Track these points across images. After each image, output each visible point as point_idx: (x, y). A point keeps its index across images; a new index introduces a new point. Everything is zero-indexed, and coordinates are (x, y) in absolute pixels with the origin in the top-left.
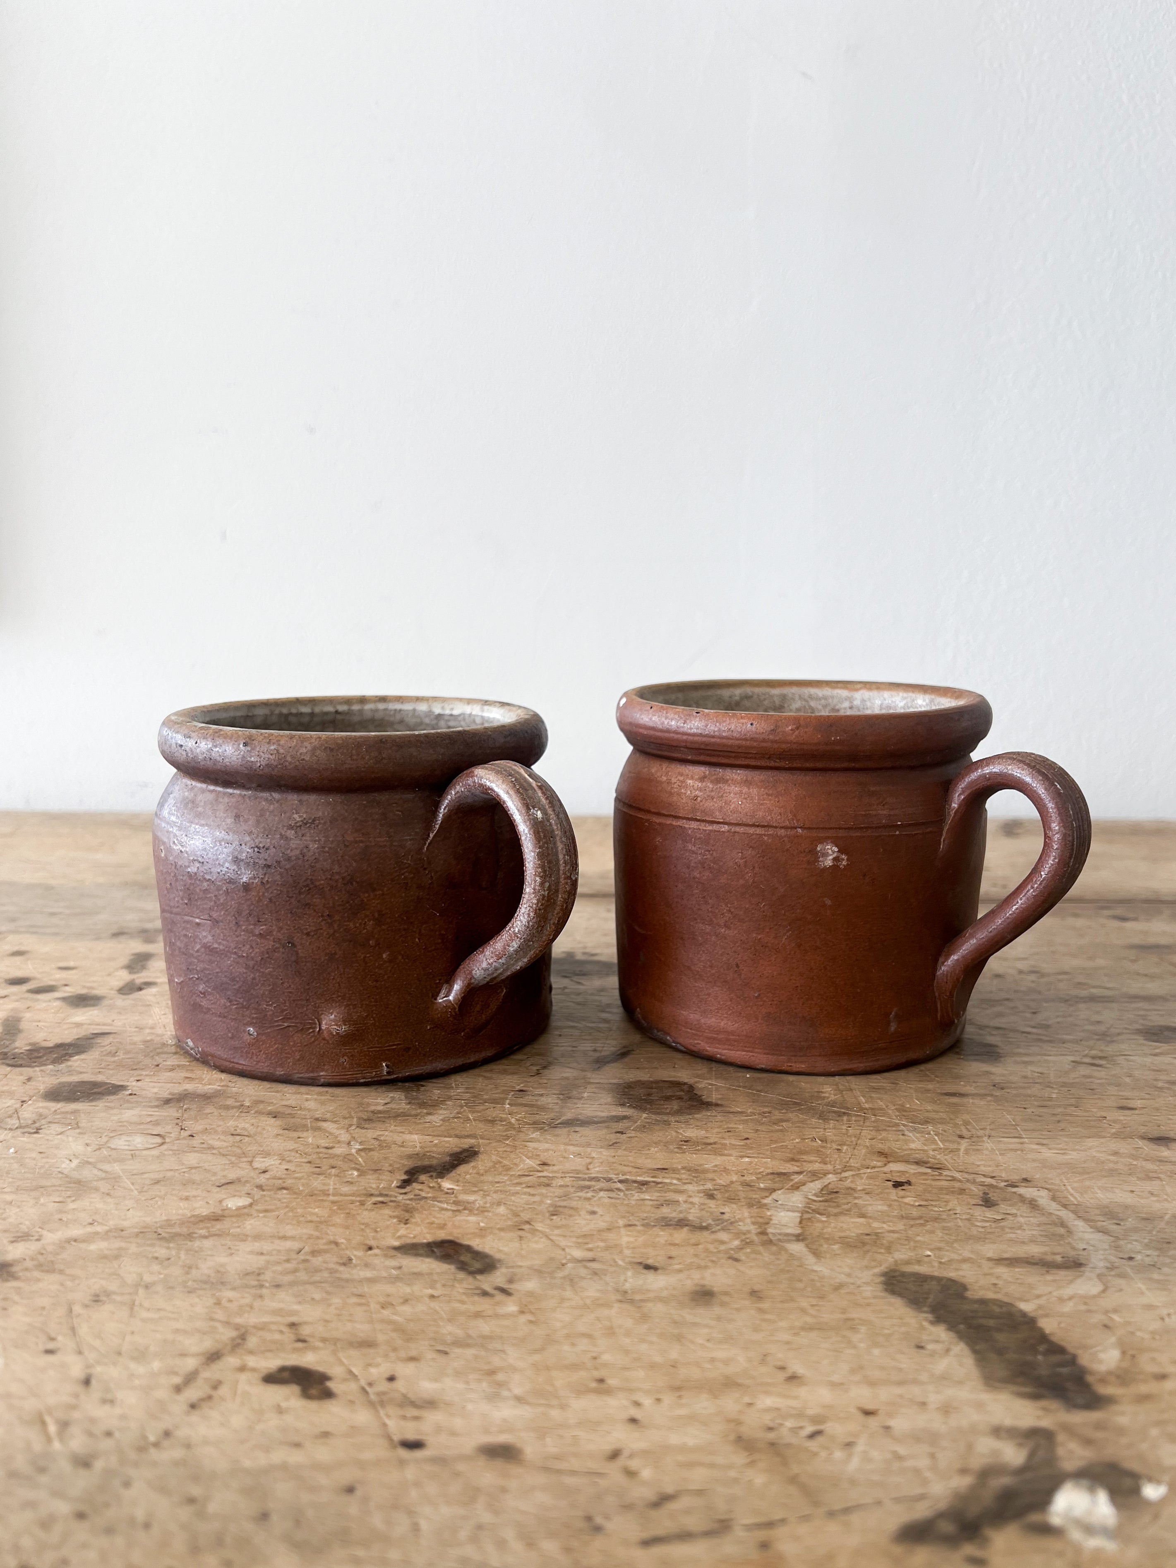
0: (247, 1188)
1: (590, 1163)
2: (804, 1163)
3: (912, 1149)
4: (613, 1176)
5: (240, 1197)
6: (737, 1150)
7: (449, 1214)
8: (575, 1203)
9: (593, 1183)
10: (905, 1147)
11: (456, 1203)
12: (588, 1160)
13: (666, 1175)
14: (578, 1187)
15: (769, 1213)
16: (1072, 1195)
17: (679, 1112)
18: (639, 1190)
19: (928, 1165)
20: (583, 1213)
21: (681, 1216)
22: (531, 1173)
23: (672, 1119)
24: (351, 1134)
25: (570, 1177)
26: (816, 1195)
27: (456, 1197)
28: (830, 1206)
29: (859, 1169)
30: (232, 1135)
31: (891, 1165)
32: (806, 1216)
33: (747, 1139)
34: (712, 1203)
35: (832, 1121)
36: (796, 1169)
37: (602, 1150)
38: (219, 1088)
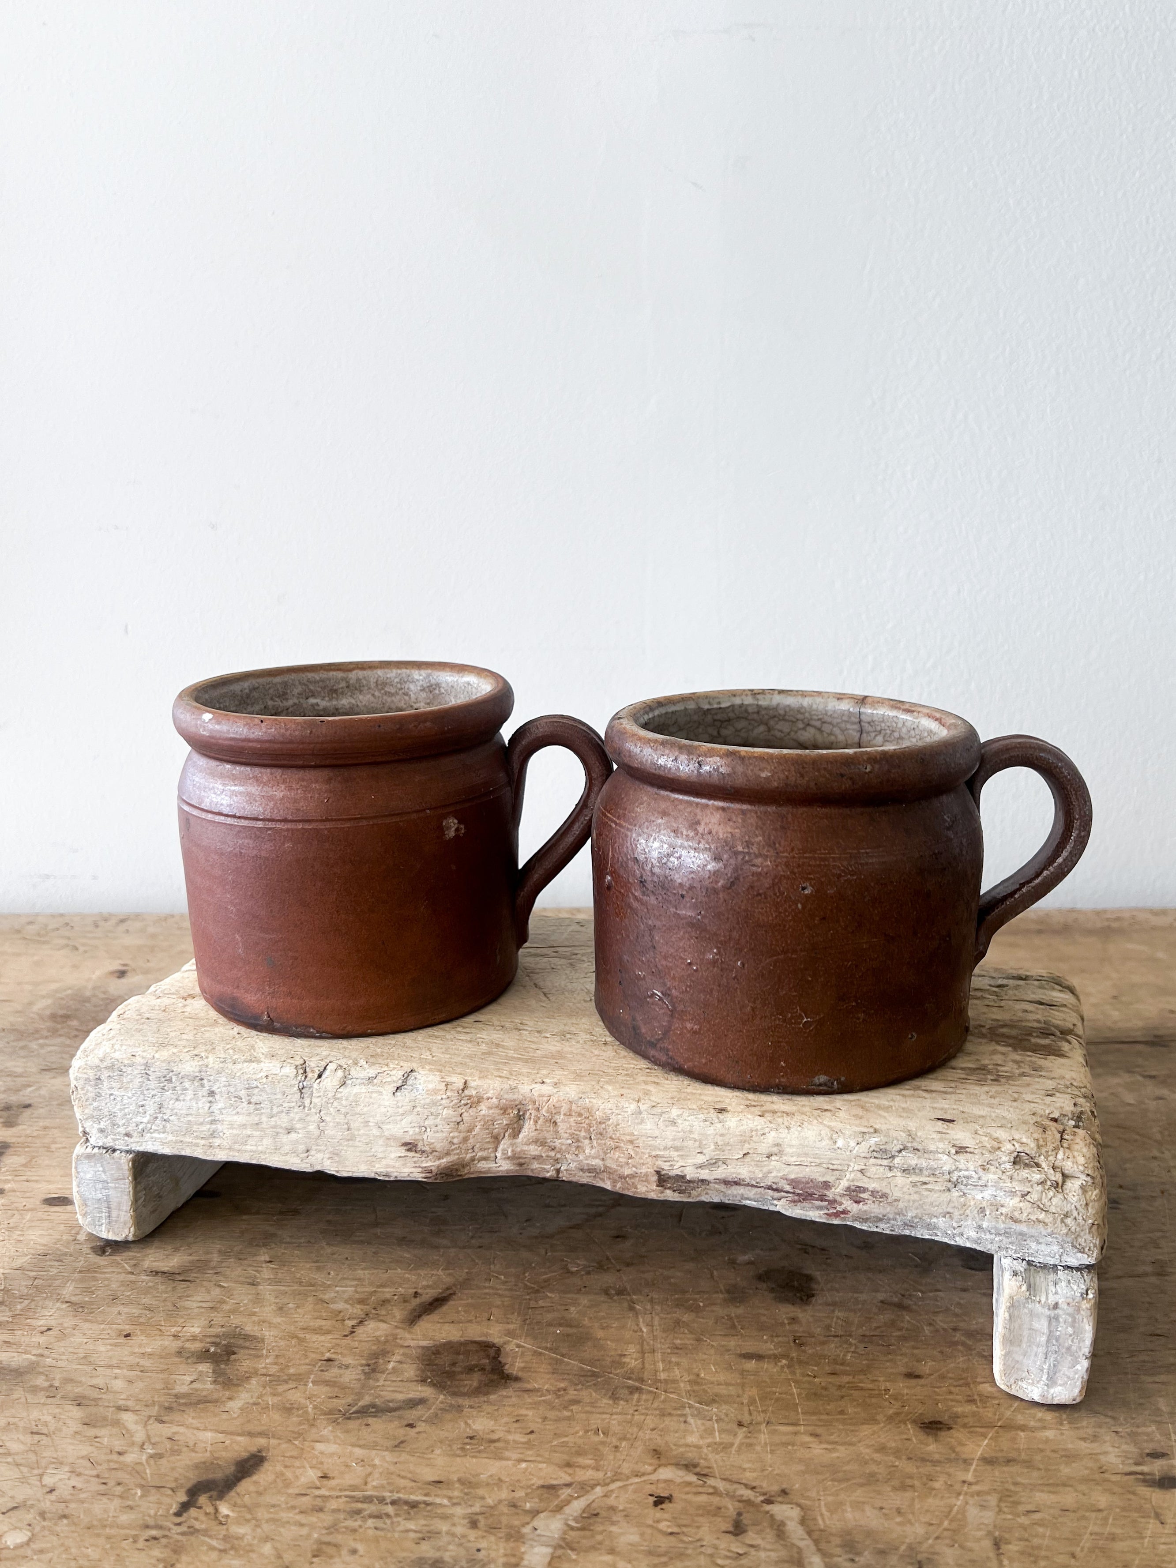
0: (30, 1516)
1: (370, 1474)
2: (577, 1469)
3: (687, 1445)
4: (387, 1494)
5: (20, 1529)
6: (519, 1451)
7: (214, 1555)
8: (340, 1537)
9: (365, 1506)
10: (682, 1442)
11: (226, 1538)
12: (369, 1469)
13: (439, 1492)
14: (349, 1513)
15: (523, 1549)
16: (822, 1515)
17: (477, 1392)
18: (407, 1516)
19: (698, 1470)
20: (344, 1552)
21: (438, 1555)
22: (308, 1491)
23: (466, 1402)
24: (147, 1430)
25: (346, 1497)
26: (576, 1520)
27: (227, 1530)
28: (584, 1537)
29: (628, 1478)
30: (32, 1433)
31: (661, 1470)
32: (559, 1552)
33: (532, 1432)
34: (472, 1534)
35: (622, 1402)
36: (568, 1479)
37: (386, 1453)
38: (33, 1358)
